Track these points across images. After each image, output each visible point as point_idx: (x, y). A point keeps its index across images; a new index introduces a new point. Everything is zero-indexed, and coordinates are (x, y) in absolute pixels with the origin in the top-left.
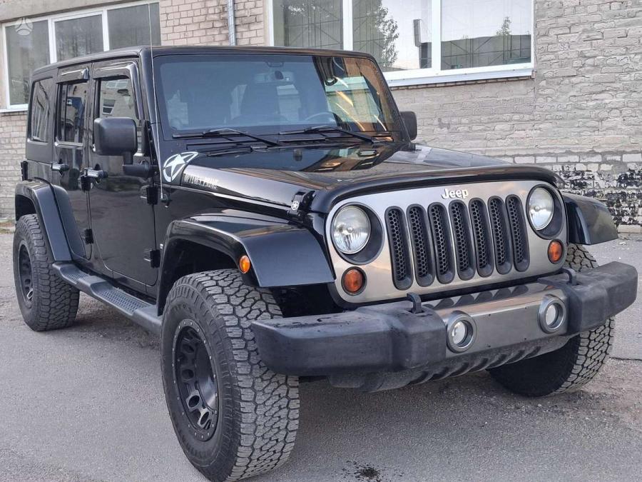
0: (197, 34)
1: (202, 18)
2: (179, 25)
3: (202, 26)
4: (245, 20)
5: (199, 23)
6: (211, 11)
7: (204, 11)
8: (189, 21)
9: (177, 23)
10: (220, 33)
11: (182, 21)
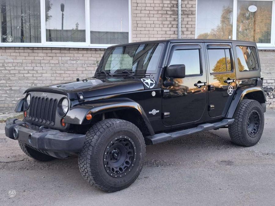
0: (155, 16)
1: (160, 8)
2: (145, 10)
3: (160, 12)
4: (186, 13)
5: (158, 10)
6: (166, 5)
7: (161, 5)
8: (152, 9)
9: (143, 8)
10: (170, 17)
11: (147, 8)
